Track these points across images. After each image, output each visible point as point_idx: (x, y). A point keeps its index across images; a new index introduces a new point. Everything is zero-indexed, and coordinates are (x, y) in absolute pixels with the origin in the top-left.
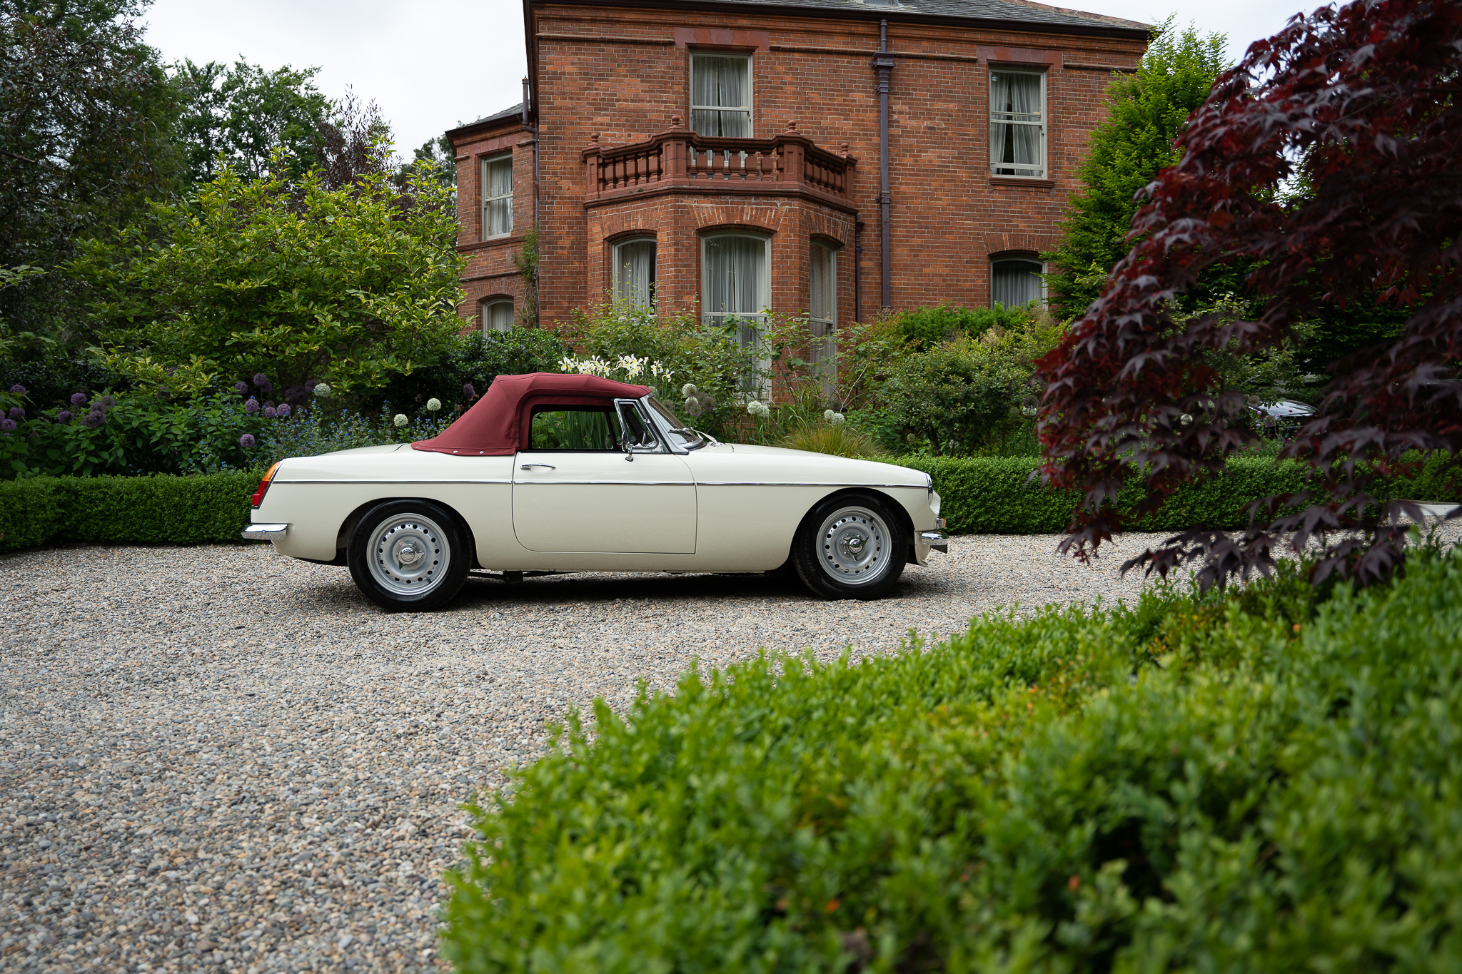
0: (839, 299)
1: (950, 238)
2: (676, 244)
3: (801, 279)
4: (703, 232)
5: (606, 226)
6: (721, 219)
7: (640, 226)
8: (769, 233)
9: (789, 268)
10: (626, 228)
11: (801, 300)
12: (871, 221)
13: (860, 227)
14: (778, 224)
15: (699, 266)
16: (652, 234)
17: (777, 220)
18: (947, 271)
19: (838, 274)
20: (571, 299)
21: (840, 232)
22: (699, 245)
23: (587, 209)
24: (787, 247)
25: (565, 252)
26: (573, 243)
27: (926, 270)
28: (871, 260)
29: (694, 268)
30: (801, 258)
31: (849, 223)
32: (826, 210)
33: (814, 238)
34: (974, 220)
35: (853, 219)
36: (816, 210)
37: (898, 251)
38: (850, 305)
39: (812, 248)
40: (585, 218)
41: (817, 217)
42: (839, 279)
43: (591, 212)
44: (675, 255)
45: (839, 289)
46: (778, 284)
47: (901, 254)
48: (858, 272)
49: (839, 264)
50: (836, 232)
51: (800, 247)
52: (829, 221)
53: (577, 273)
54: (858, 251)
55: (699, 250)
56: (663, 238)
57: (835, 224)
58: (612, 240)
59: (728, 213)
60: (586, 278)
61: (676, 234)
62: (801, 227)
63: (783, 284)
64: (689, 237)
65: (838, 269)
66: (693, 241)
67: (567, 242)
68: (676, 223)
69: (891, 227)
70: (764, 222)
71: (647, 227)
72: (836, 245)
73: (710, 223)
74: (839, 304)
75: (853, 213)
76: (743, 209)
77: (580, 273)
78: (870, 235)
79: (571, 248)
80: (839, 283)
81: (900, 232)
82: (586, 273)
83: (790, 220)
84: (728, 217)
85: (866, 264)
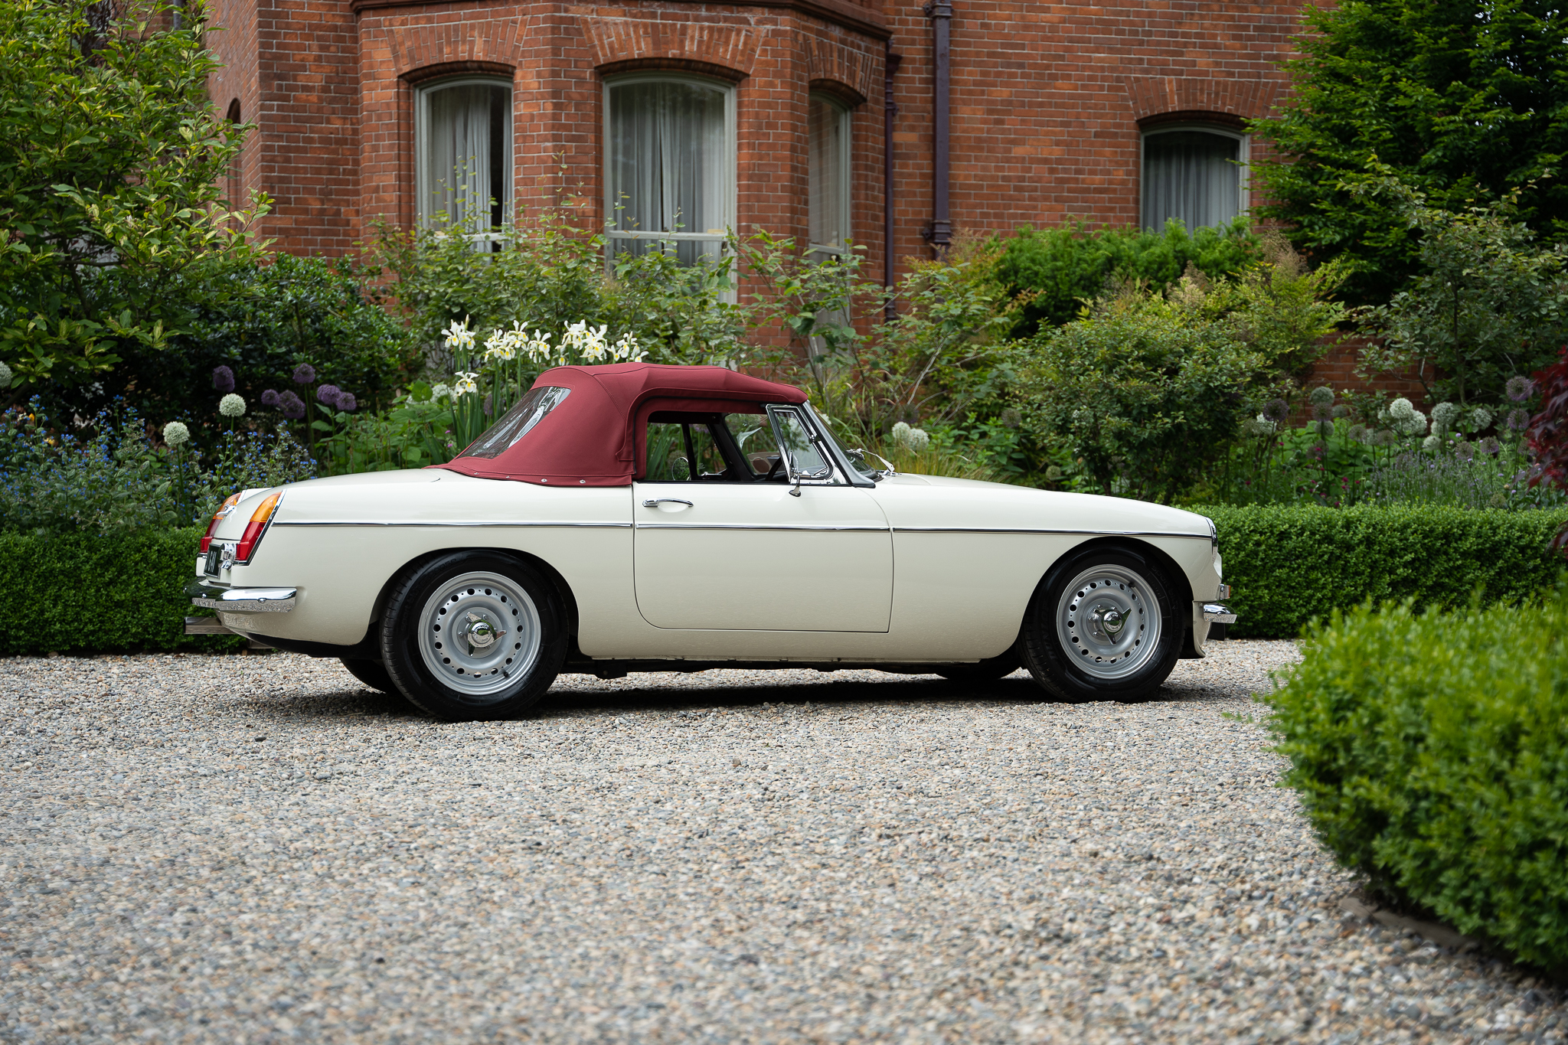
0: (856, 207)
1: (1064, 88)
2: (555, 94)
3: (794, 169)
4: (605, 72)
5: (403, 50)
6: (642, 48)
7: (479, 55)
8: (734, 78)
9: (772, 147)
10: (447, 56)
11: (793, 211)
12: (913, 52)
13: (893, 62)
14: (750, 59)
15: (599, 139)
16: (506, 71)
17: (748, 52)
18: (1057, 152)
19: (855, 157)
20: (326, 194)
21: (860, 74)
22: (599, 99)
23: (358, 12)
24: (769, 105)
25: (313, 97)
26: (329, 80)
27: (1018, 151)
28: (912, 129)
29: (590, 143)
30: (794, 128)
31: (877, 61)
32: (837, 32)
33: (819, 87)
34: (1111, 50)
35: (881, 48)
36: (819, 33)
37: (964, 112)
38: (875, 218)
39: (811, 103)
40: (353, 29)
41: (821, 45)
42: (855, 168)
43: (368, 18)
44: (555, 117)
45: (855, 189)
46: (751, 179)
47: (970, 118)
48: (889, 153)
49: (855, 138)
50: (852, 75)
51: (793, 107)
52: (841, 52)
53: (338, 142)
54: (891, 111)
55: (599, 109)
56: (528, 81)
57: (852, 59)
58: (414, 79)
59: (656, 34)
60: (356, 152)
61: (555, 74)
62: (794, 66)
63: (760, 178)
64: (581, 82)
65: (855, 148)
66: (588, 90)
67: (315, 77)
68: (556, 52)
69: (953, 63)
70: (726, 55)
71: (494, 58)
72: (849, 99)
73: (622, 55)
74: (855, 216)
75: (880, 35)
76: (684, 30)
77: (344, 141)
78: (912, 80)
79: (325, 89)
80: (856, 176)
81: (968, 75)
82: (356, 143)
83: (775, 54)
84: (656, 44)
85: (906, 137)
